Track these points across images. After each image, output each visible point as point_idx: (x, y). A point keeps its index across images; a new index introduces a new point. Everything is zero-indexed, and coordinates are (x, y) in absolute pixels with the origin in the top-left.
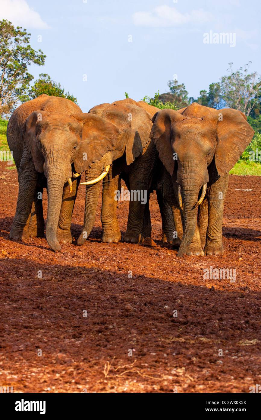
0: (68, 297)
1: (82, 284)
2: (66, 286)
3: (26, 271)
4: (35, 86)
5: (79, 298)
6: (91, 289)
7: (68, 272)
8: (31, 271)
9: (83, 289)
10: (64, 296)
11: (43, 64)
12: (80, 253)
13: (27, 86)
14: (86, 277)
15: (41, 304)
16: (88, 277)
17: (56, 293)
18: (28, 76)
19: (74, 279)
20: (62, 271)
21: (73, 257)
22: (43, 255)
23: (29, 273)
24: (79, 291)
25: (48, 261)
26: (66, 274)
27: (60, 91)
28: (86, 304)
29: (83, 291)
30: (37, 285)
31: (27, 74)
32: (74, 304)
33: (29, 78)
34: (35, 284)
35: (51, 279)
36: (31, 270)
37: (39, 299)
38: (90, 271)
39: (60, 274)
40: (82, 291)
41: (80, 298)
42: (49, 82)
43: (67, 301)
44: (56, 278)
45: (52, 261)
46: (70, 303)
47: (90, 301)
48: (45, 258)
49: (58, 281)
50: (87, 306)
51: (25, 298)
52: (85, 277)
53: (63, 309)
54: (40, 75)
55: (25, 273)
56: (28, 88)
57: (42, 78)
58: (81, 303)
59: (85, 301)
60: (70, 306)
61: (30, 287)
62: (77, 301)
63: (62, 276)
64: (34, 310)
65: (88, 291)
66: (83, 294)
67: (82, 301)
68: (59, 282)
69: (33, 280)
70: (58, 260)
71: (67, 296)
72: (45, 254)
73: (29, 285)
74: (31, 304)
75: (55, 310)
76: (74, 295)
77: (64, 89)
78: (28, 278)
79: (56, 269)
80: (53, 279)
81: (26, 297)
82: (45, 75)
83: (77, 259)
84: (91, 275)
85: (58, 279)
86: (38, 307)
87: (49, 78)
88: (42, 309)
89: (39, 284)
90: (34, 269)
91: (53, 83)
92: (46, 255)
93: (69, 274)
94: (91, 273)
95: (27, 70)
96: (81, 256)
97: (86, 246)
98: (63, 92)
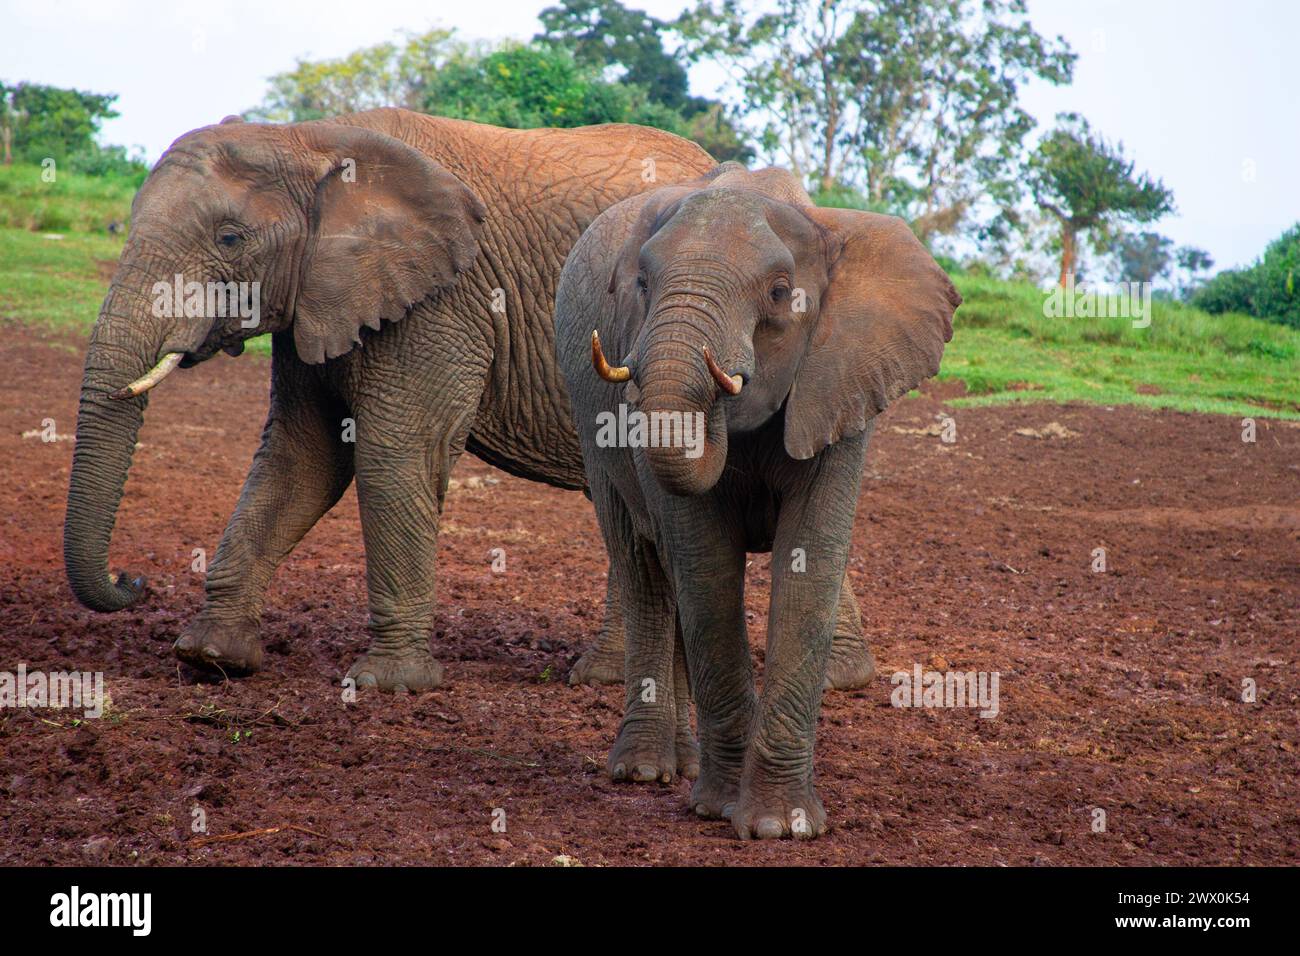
0: (1146, 812)
1: (1190, 773)
2: (1136, 774)
3: (1010, 723)
4: (1041, 149)
5: (1180, 817)
6: (1218, 789)
7: (1143, 733)
8: (1024, 723)
9: (1193, 790)
10: (1133, 808)
11: (1069, 81)
12: (1182, 674)
13: (1014, 149)
14: (1204, 751)
15: (1059, 827)
16: (1208, 752)
17: (1106, 795)
18: (1020, 120)
19: (1162, 757)
20: (1125, 729)
21: (1159, 687)
22: (1061, 677)
23: (1017, 730)
24: (1181, 795)
25: (1079, 696)
26: (1139, 740)
27: (1119, 165)
28: (1203, 835)
29: (1192, 794)
30: (1046, 769)
31: (1017, 111)
32: (1167, 833)
33: (1024, 124)
34: (1039, 763)
35: (1090, 753)
36: (1025, 720)
37: (1052, 811)
38: (1216, 733)
39: (1118, 737)
40: (1188, 796)
41: (1183, 816)
42: (1084, 137)
43: (1141, 822)
44: (1104, 750)
45: (1090, 695)
46: (1152, 830)
47: (1216, 827)
48: (1067, 686)
49: (1112, 760)
50: (1209, 844)
51: (1008, 808)
52: (1198, 750)
53: (1129, 846)
54: (1058, 117)
55: (1006, 727)
56: (1018, 157)
57: (1065, 126)
58: (1188, 832)
59: (1200, 825)
60: (1151, 840)
61: (1023, 774)
62: (1175, 825)
63: (1123, 745)
64: (1037, 844)
65: (1208, 795)
66: (1193, 804)
67: (1192, 827)
68: (1114, 764)
69: (1029, 750)
70: (1110, 693)
71: (1141, 807)
72: (1068, 672)
73: (1018, 768)
74: (1024, 826)
75: (1104, 850)
76: (1165, 806)
77: (1133, 162)
78: (1016, 745)
79: (1105, 722)
80: (1096, 751)
81: (1011, 804)
82: (1073, 117)
83: (1170, 692)
84: (1217, 748)
85: (1111, 753)
86: (1050, 838)
87: (1086, 125)
88: (1061, 843)
89: (1051, 766)
90: (1034, 717)
91: (1097, 142)
92: (1072, 677)
93: (1146, 738)
94: (1218, 741)
95: (1016, 99)
96: (1185, 685)
97: (1200, 656)
98: (1130, 171)
